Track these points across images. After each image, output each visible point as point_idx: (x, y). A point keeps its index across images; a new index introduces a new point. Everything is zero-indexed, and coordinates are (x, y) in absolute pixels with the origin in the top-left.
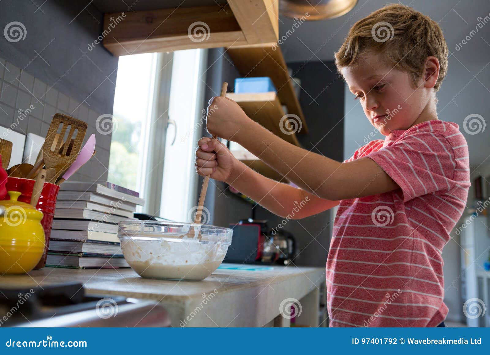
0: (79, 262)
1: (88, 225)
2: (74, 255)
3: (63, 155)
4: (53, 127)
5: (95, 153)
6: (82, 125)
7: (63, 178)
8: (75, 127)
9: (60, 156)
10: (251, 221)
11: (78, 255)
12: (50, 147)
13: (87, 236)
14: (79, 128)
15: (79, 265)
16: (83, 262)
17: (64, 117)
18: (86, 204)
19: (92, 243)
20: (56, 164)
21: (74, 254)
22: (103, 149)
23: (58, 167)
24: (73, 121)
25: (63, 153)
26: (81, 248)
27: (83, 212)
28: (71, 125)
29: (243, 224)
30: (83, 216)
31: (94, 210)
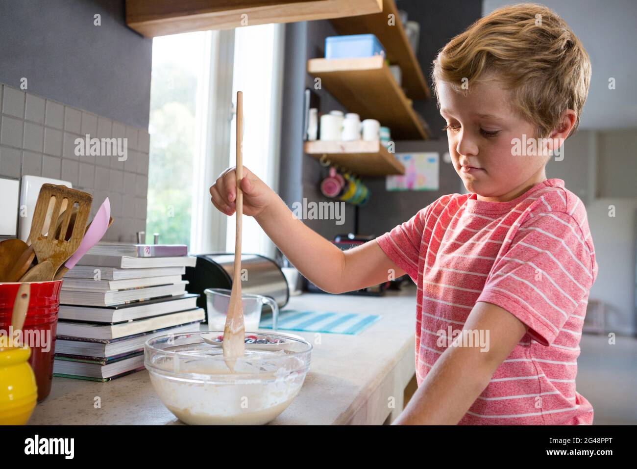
0: (102, 372)
1: (112, 315)
2: (94, 362)
3: (60, 241)
4: (41, 204)
5: (111, 223)
6: (83, 197)
7: (66, 267)
8: (74, 202)
9: (56, 242)
10: (351, 236)
11: (99, 361)
12: (41, 231)
13: (111, 333)
14: (80, 201)
15: (102, 376)
16: (108, 371)
17: (55, 188)
18: (109, 284)
19: (120, 340)
20: (52, 253)
21: (93, 360)
22: (137, 174)
23: (56, 256)
24: (70, 193)
25: (60, 238)
26: (104, 351)
27: (104, 297)
28: (67, 198)
29: (342, 241)
30: (104, 303)
31: (120, 290)
